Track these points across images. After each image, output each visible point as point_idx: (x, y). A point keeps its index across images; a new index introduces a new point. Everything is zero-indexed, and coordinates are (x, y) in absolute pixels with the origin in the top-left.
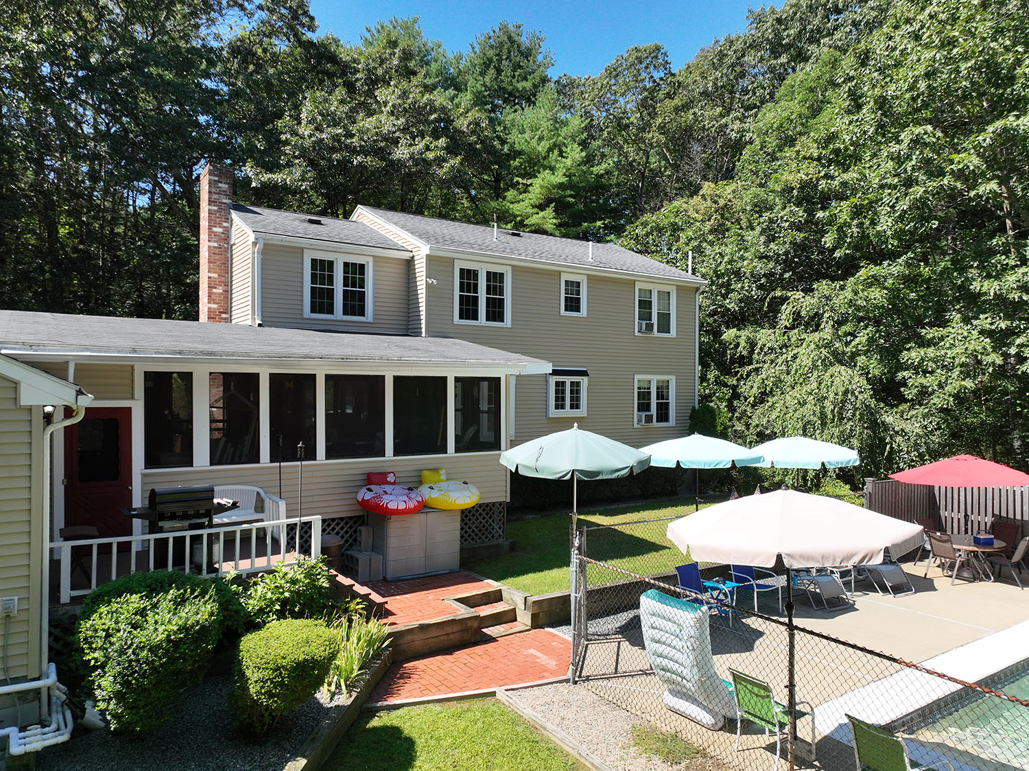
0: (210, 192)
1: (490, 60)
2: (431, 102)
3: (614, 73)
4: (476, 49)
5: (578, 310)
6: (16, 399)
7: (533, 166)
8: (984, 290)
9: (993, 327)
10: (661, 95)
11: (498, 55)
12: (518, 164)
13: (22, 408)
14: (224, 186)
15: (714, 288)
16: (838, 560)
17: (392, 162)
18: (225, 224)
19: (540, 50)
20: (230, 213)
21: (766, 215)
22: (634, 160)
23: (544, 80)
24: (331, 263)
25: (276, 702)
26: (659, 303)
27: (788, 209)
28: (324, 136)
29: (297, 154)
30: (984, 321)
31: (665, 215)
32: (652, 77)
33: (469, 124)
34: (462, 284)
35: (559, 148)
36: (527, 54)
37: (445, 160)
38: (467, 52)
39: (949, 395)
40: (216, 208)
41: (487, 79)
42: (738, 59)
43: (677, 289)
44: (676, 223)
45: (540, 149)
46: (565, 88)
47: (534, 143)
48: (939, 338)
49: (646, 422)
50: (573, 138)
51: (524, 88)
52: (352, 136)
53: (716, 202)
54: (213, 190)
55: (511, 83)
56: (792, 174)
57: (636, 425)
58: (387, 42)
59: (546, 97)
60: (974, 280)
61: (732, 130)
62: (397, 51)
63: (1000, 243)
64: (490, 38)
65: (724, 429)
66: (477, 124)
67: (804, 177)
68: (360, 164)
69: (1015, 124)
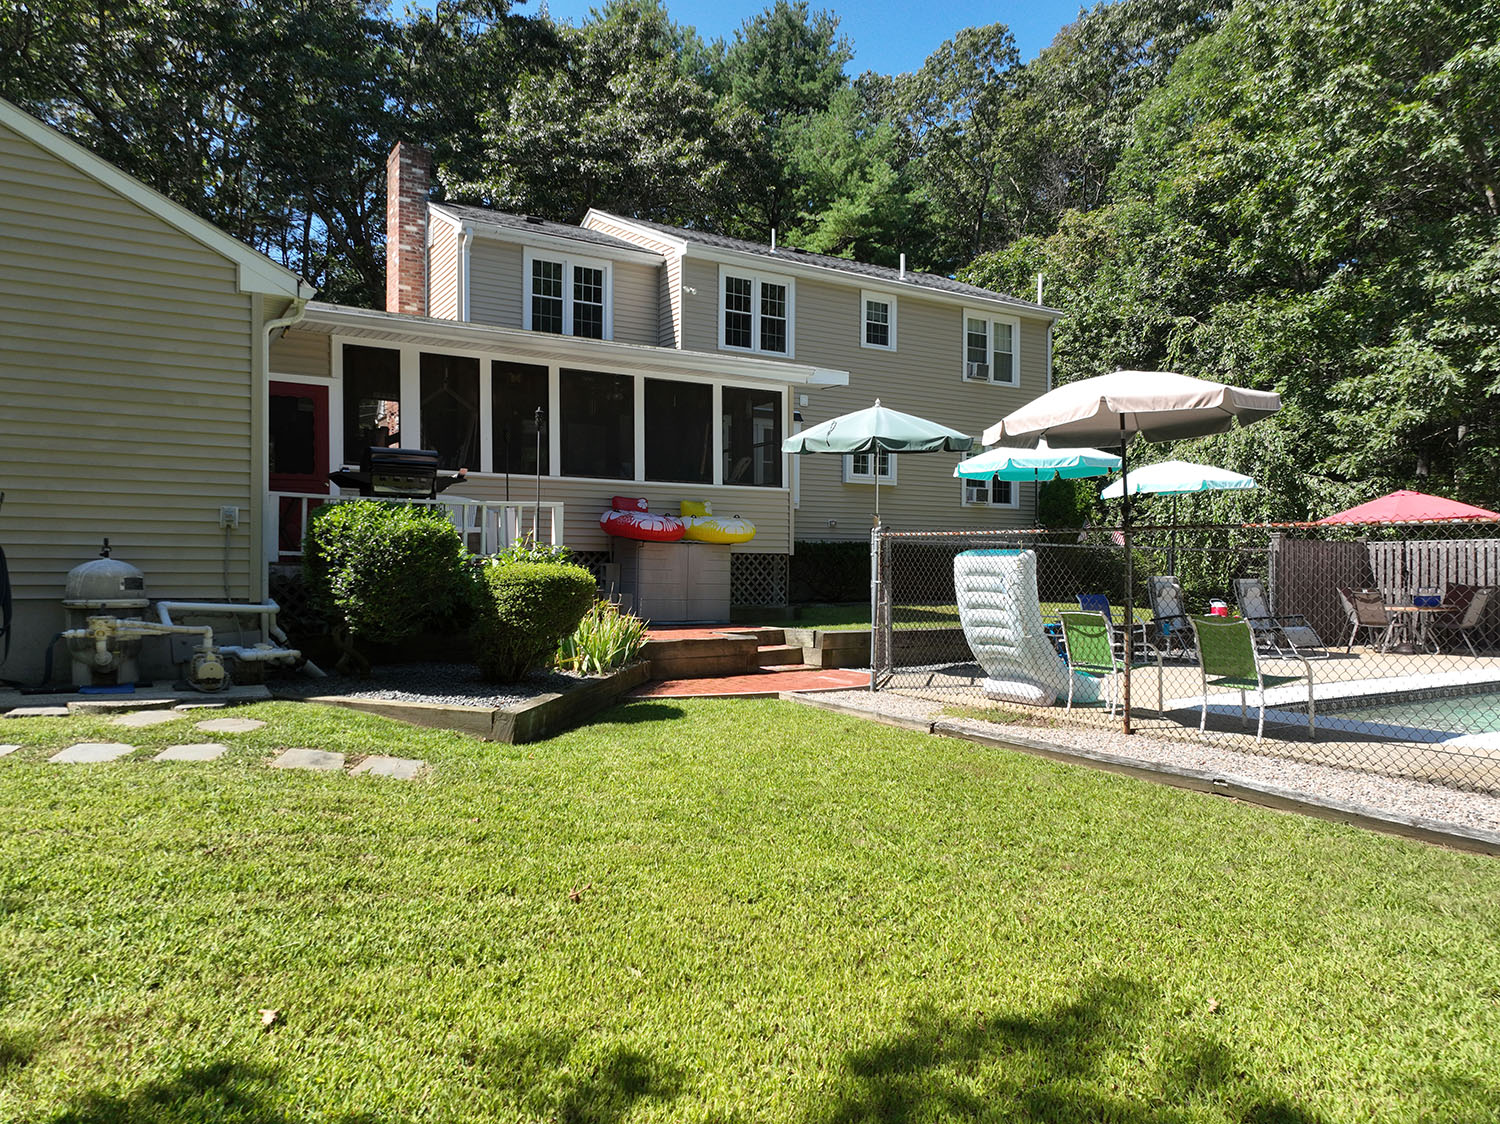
0: (401, 179)
1: (763, 53)
2: (683, 91)
3: (939, 67)
4: (744, 39)
5: (884, 342)
6: (235, 283)
7: (824, 194)
8: (1438, 284)
9: (1452, 336)
10: (1005, 96)
11: (774, 46)
12: (803, 193)
13: (241, 294)
14: (419, 172)
15: (1077, 345)
16: (1171, 404)
17: (631, 168)
18: (420, 222)
19: (834, 38)
20: (426, 207)
21: (1151, 239)
22: (967, 193)
23: (839, 79)
24: (558, 267)
25: (528, 623)
26: (996, 341)
27: (1180, 228)
28: (540, 134)
29: (504, 157)
30: (1440, 330)
31: (1011, 255)
32: (992, 71)
33: (736, 125)
34: (729, 298)
35: (861, 169)
36: (814, 44)
37: (703, 168)
38: (731, 41)
39: (1392, 433)
40: (409, 200)
41: (759, 80)
42: (1115, 35)
43: (1022, 323)
44: (1026, 264)
45: (834, 172)
46: (871, 91)
47: (825, 161)
48: (1379, 361)
49: (978, 499)
50: (881, 154)
51: (811, 91)
52: (578, 134)
53: (1082, 235)
54: (405, 176)
55: (792, 85)
56: (1185, 179)
57: (964, 504)
58: (623, 15)
59: (839, 100)
60: (1426, 273)
61: (1105, 136)
62: (636, 26)
63: (1463, 222)
64: (763, 23)
65: (1086, 507)
66: (747, 125)
67: (1201, 177)
68: (589, 172)
69: (1481, 56)
